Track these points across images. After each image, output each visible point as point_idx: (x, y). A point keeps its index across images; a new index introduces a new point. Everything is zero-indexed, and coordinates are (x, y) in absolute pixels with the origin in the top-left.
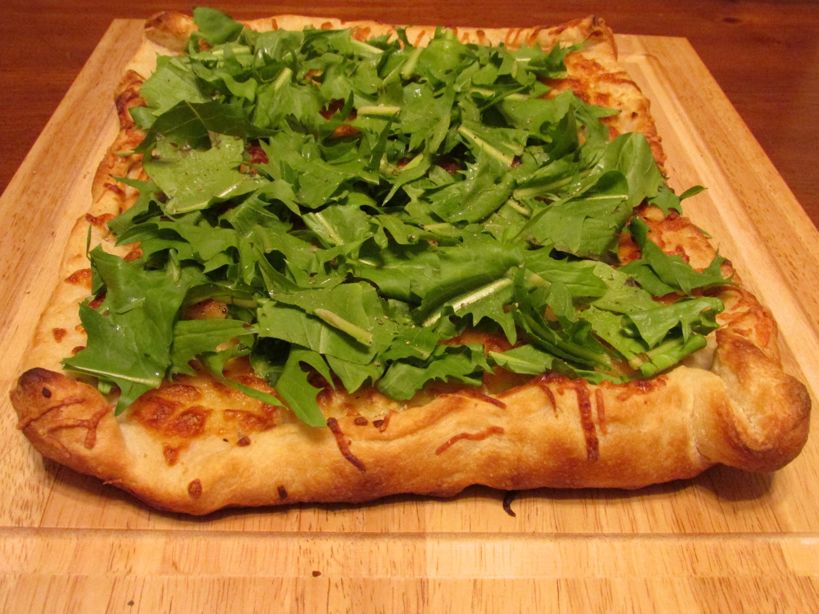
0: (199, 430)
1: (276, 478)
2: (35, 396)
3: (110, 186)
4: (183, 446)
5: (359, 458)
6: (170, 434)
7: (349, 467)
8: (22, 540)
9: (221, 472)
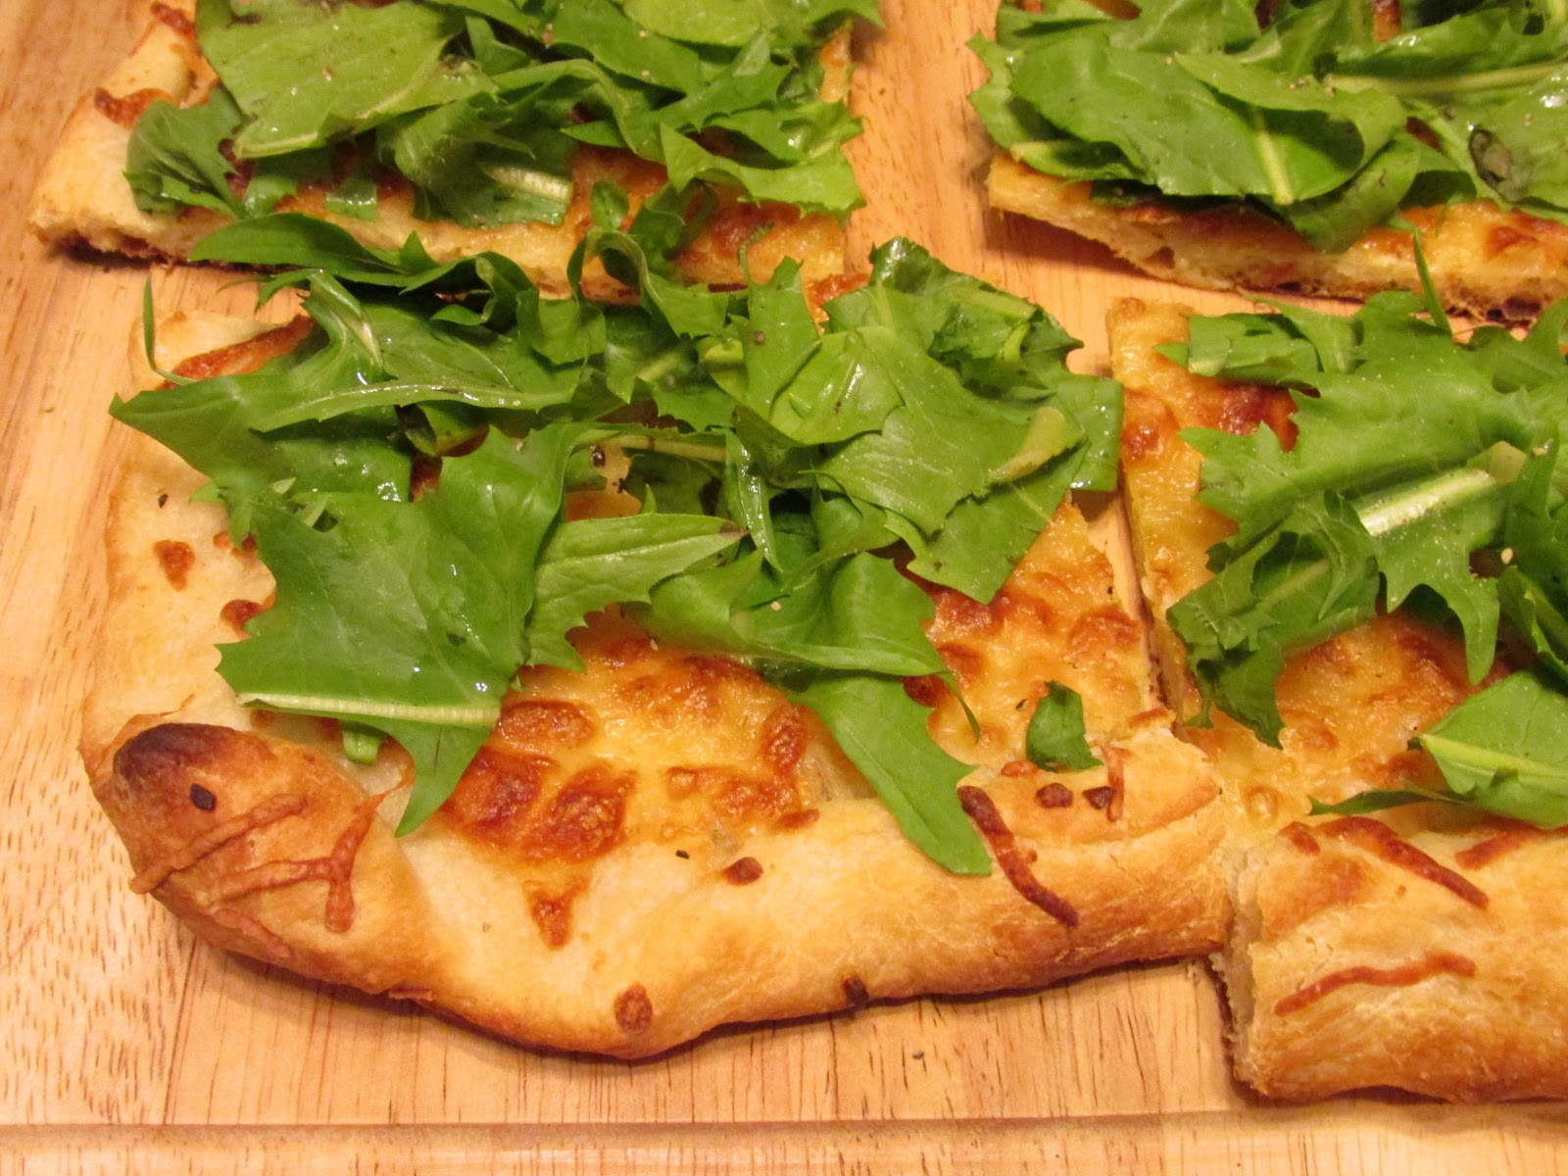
0: (611, 838)
1: (837, 962)
2: (171, 808)
3: (164, 12)
4: (578, 888)
5: (1059, 895)
6: (538, 855)
7: (1036, 920)
8: (123, 1154)
9: (698, 963)
